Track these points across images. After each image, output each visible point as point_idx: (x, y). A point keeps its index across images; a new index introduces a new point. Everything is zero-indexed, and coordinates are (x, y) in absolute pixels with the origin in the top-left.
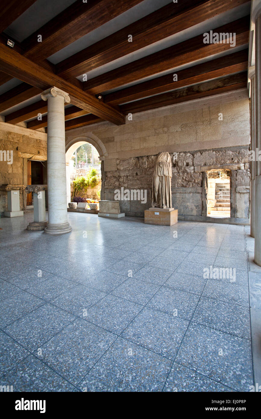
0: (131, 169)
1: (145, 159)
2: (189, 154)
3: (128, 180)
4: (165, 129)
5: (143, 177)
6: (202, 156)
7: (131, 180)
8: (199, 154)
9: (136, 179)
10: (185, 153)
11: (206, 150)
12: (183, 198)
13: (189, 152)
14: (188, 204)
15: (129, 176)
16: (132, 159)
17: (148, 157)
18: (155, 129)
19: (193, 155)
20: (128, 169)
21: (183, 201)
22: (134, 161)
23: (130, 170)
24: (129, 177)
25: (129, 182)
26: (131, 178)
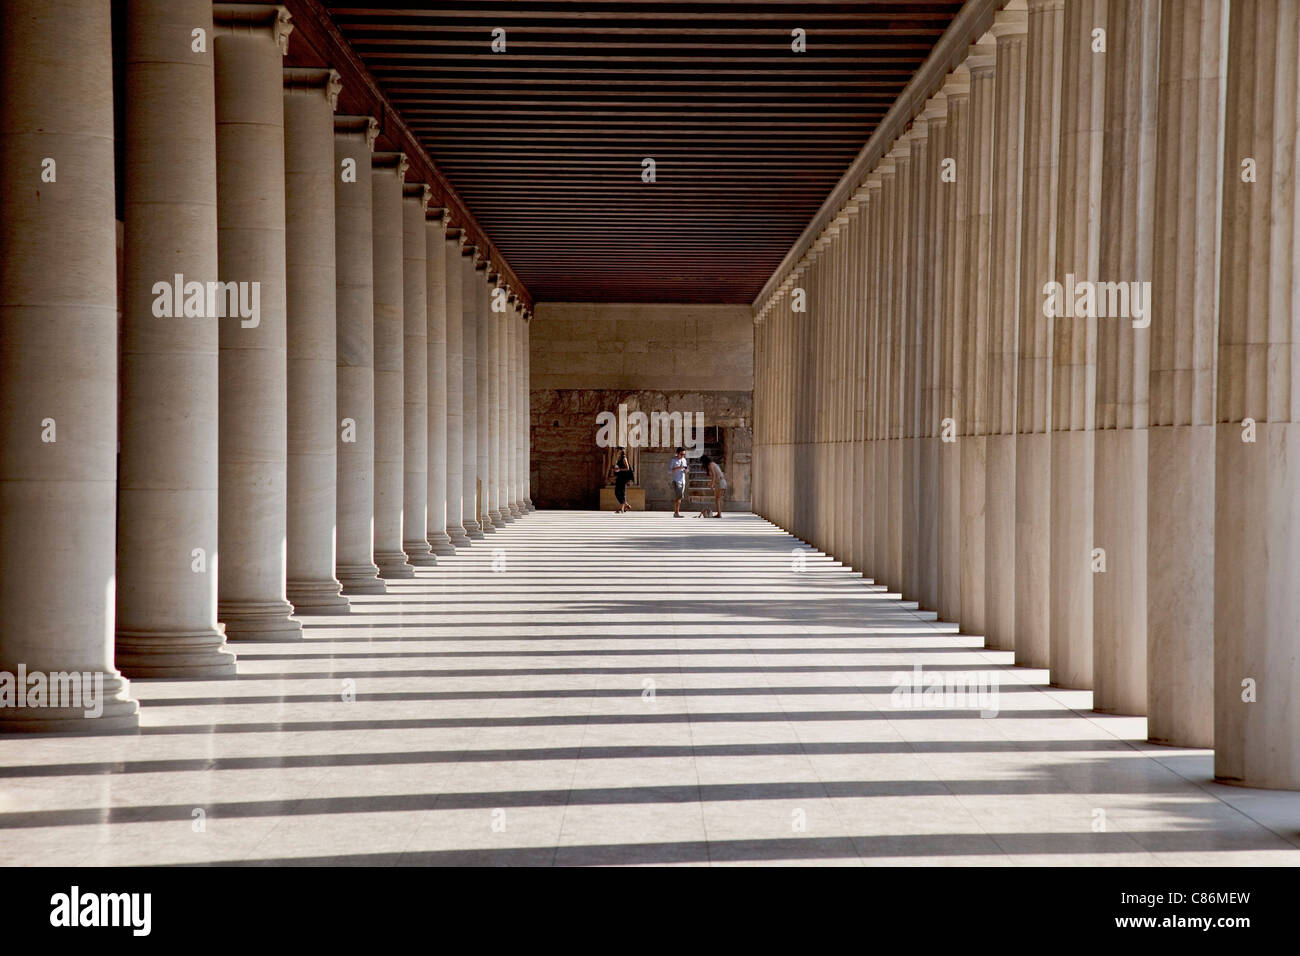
0: (543, 412)
1: (575, 397)
2: (660, 396)
3: (536, 436)
4: (619, 345)
5: (569, 431)
6: (682, 401)
7: (542, 436)
8: (677, 397)
9: (554, 433)
10: (654, 392)
11: (689, 392)
12: (648, 471)
13: (661, 392)
14: (658, 481)
15: (539, 426)
16: (548, 393)
17: (581, 393)
18: (599, 342)
19: (667, 398)
20: (537, 412)
21: (649, 476)
22: (550, 397)
23: (540, 414)
24: (537, 429)
25: (539, 438)
26: (543, 430)
